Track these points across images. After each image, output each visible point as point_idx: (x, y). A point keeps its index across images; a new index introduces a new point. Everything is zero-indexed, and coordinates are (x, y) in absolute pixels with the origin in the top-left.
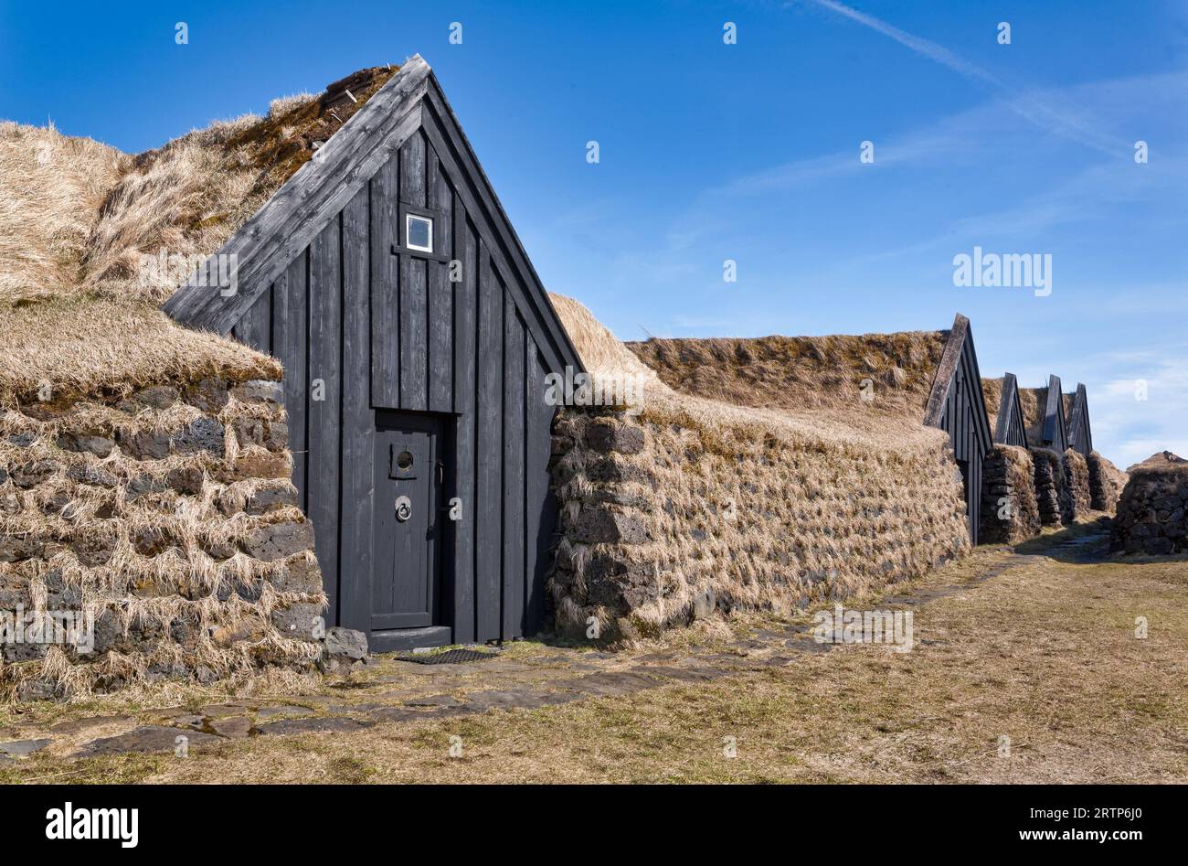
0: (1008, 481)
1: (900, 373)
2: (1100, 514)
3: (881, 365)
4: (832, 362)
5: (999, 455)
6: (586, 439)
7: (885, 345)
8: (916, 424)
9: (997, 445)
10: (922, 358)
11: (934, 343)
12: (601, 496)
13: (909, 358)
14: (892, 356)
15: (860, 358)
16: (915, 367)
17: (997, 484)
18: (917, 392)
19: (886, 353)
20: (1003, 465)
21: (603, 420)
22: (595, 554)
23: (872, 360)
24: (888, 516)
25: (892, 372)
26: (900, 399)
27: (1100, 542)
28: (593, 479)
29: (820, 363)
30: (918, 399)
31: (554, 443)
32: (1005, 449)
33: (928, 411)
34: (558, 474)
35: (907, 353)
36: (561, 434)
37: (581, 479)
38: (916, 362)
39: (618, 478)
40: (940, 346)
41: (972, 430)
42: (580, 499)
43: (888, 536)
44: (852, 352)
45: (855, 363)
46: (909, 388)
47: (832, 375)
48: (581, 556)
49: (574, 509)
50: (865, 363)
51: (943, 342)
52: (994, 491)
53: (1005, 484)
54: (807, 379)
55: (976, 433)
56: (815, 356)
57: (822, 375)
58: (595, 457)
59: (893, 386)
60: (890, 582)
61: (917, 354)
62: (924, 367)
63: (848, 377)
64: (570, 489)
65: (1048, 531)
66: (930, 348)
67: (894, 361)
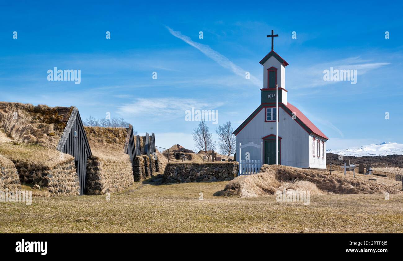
0: (140, 165)
1: (117, 139)
2: (158, 173)
3: (112, 137)
4: (99, 135)
5: (137, 159)
6: (93, 164)
7: (112, 131)
8: (122, 153)
9: (137, 156)
10: (122, 135)
11: (125, 132)
12: (96, 173)
13: (119, 135)
14: (115, 134)
15: (107, 134)
16: (120, 138)
17: (137, 166)
18: (122, 144)
19: (113, 133)
20: (138, 161)
21: (96, 161)
22: (96, 182)
23: (110, 135)
24: (123, 175)
25: (115, 139)
26: (118, 146)
27: (159, 181)
28: (94, 170)
29: (96, 135)
30: (122, 146)
31: (87, 164)
32: (139, 157)
33: (125, 150)
34: (88, 169)
35: (118, 134)
36: (88, 163)
37: (92, 170)
38: (121, 136)
39: (99, 170)
40: (126, 132)
41: (132, 153)
42: (92, 174)
43: (123, 179)
44: (104, 132)
45: (106, 135)
46: (119, 143)
47: (100, 139)
48: (93, 183)
49: (91, 175)
50: (108, 136)
51: (127, 131)
52: (136, 168)
53: (139, 166)
54: (93, 139)
55: (133, 153)
56: (94, 133)
57: (97, 138)
58: (94, 167)
59: (116, 142)
60: (124, 189)
61: (121, 134)
62: (123, 138)
63: (104, 139)
64: (90, 172)
65: (147, 179)
66: (124, 133)
67: (115, 135)
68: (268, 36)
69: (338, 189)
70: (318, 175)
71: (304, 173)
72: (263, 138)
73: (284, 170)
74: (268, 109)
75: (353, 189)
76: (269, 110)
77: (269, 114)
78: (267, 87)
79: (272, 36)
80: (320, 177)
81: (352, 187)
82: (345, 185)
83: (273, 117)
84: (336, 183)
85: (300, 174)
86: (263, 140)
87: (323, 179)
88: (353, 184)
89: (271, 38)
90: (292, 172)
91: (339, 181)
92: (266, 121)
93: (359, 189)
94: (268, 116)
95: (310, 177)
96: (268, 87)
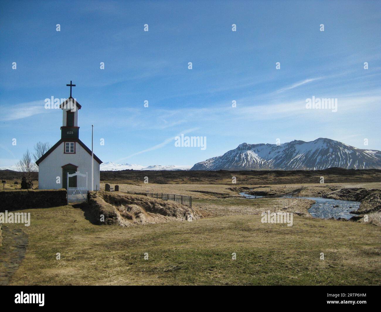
68: (67, 85)
69: (153, 209)
70: (136, 199)
71: (125, 197)
72: (62, 167)
73: (109, 195)
74: (66, 143)
75: (162, 209)
76: (68, 144)
77: (67, 147)
78: (65, 125)
79: (71, 85)
80: (139, 200)
81: (162, 207)
82: (157, 206)
83: (71, 150)
84: (150, 204)
85: (123, 199)
86: (62, 168)
87: (140, 202)
88: (161, 205)
89: (70, 87)
90: (117, 197)
91: (152, 203)
92: (65, 153)
93: (166, 209)
94: (66, 148)
95: (130, 201)
96: (67, 125)
